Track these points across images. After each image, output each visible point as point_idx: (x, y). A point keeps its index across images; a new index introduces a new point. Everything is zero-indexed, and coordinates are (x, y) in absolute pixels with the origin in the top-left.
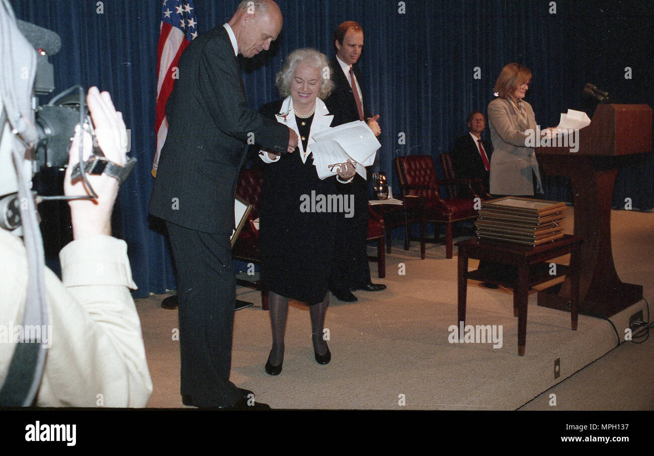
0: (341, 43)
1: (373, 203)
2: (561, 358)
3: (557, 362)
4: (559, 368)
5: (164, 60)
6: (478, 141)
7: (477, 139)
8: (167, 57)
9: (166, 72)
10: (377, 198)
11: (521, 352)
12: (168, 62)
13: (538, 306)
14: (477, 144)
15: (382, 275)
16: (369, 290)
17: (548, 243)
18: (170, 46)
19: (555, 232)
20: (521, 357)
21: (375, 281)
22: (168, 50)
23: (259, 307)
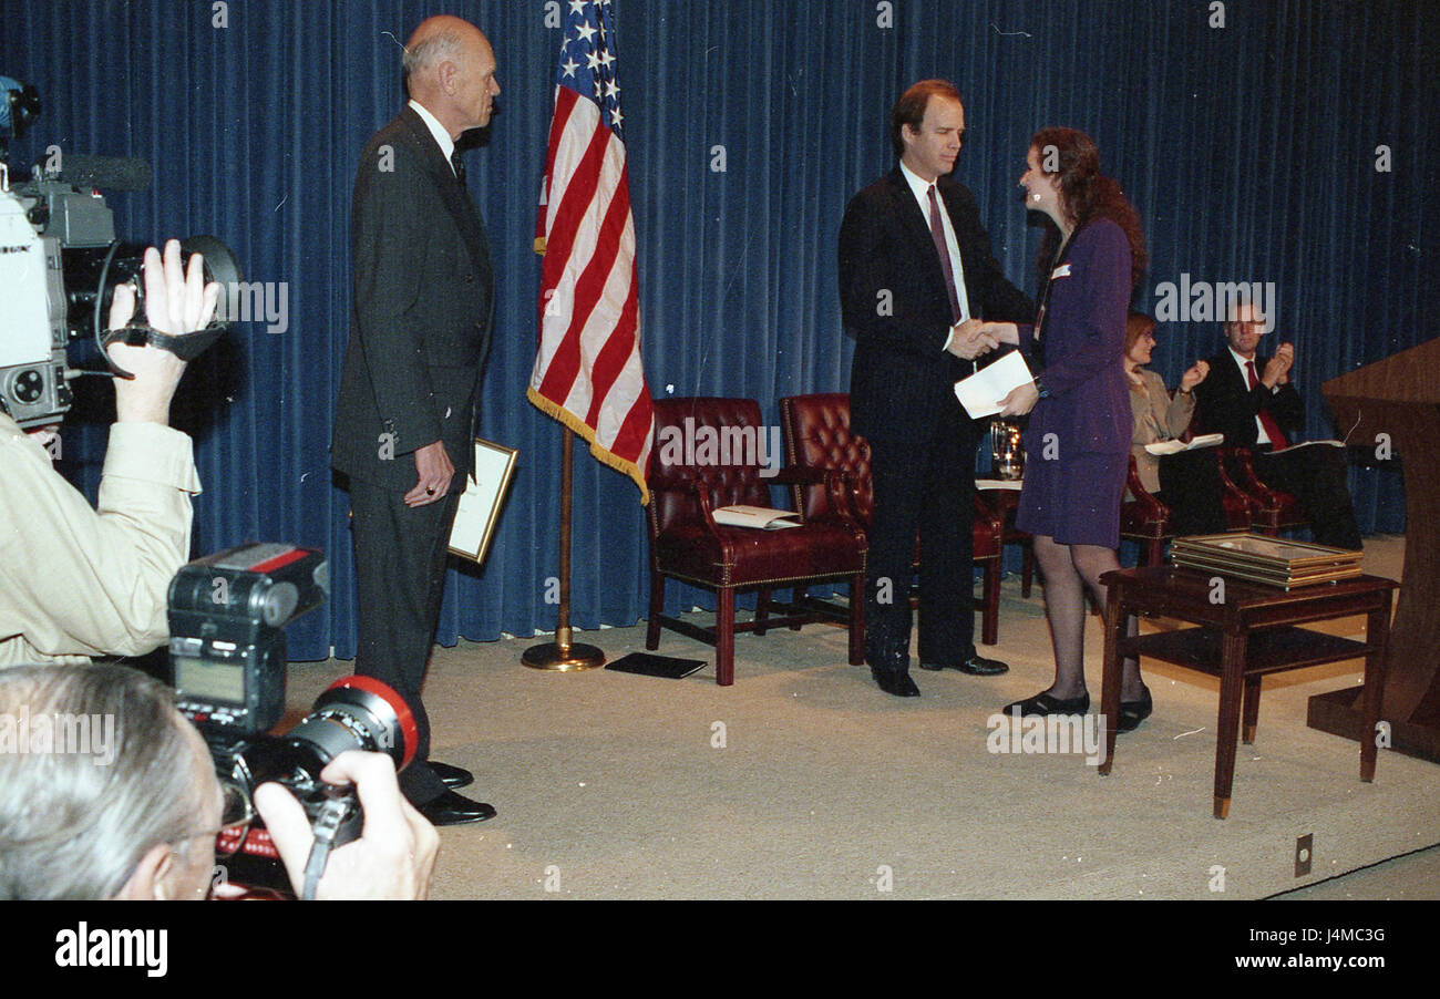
0: (916, 130)
1: (983, 485)
2: (1315, 834)
3: (1305, 842)
4: (1310, 855)
5: (562, 162)
6: (1247, 364)
7: (1245, 361)
8: (566, 158)
9: (564, 190)
10: (997, 476)
11: (1219, 812)
12: (569, 165)
13: (1309, 728)
14: (1245, 371)
15: (990, 638)
16: (970, 671)
17: (1325, 585)
18: (572, 136)
19: (1342, 563)
20: (1220, 821)
21: (984, 651)
22: (568, 146)
23: (712, 678)
